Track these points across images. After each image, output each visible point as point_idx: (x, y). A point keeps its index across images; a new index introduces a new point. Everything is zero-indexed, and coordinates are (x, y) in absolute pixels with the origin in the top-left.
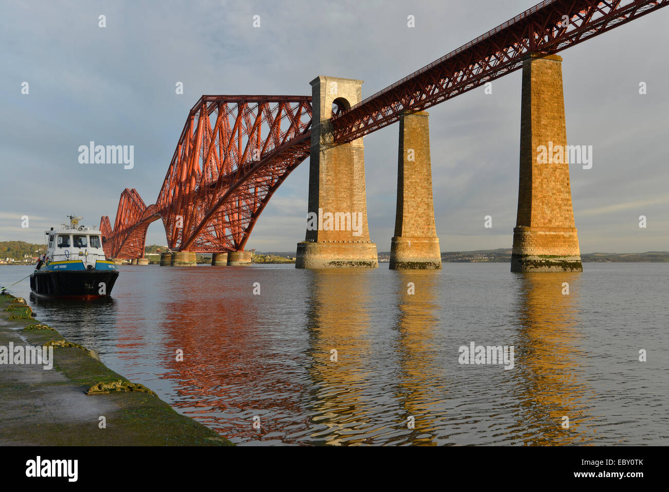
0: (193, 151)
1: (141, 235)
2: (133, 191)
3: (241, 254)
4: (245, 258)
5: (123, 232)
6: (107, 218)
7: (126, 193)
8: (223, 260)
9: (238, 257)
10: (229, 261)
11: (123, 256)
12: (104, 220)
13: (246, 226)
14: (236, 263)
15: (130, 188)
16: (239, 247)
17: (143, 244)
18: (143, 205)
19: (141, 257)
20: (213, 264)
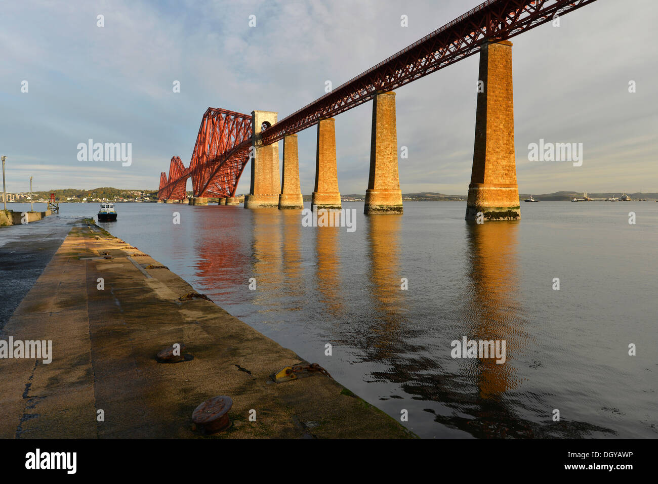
0: (204, 139)
1: (183, 185)
2: (178, 158)
3: (233, 199)
4: (235, 201)
5: (173, 183)
6: (164, 173)
7: (173, 159)
8: (224, 202)
9: (231, 201)
10: (226, 203)
11: (174, 198)
12: (163, 175)
13: (234, 183)
14: (230, 204)
15: (176, 156)
16: (231, 195)
17: (185, 191)
18: (183, 167)
19: (184, 198)
20: (219, 204)
